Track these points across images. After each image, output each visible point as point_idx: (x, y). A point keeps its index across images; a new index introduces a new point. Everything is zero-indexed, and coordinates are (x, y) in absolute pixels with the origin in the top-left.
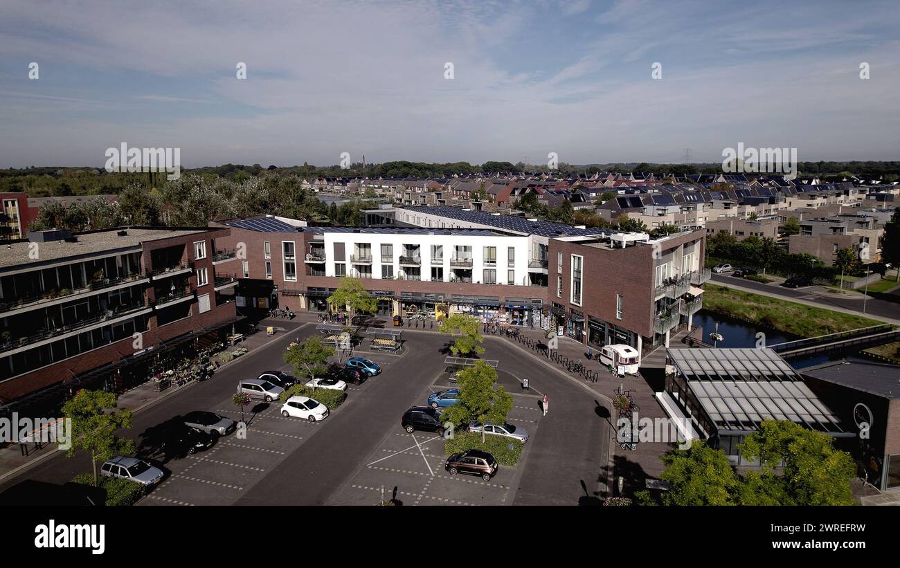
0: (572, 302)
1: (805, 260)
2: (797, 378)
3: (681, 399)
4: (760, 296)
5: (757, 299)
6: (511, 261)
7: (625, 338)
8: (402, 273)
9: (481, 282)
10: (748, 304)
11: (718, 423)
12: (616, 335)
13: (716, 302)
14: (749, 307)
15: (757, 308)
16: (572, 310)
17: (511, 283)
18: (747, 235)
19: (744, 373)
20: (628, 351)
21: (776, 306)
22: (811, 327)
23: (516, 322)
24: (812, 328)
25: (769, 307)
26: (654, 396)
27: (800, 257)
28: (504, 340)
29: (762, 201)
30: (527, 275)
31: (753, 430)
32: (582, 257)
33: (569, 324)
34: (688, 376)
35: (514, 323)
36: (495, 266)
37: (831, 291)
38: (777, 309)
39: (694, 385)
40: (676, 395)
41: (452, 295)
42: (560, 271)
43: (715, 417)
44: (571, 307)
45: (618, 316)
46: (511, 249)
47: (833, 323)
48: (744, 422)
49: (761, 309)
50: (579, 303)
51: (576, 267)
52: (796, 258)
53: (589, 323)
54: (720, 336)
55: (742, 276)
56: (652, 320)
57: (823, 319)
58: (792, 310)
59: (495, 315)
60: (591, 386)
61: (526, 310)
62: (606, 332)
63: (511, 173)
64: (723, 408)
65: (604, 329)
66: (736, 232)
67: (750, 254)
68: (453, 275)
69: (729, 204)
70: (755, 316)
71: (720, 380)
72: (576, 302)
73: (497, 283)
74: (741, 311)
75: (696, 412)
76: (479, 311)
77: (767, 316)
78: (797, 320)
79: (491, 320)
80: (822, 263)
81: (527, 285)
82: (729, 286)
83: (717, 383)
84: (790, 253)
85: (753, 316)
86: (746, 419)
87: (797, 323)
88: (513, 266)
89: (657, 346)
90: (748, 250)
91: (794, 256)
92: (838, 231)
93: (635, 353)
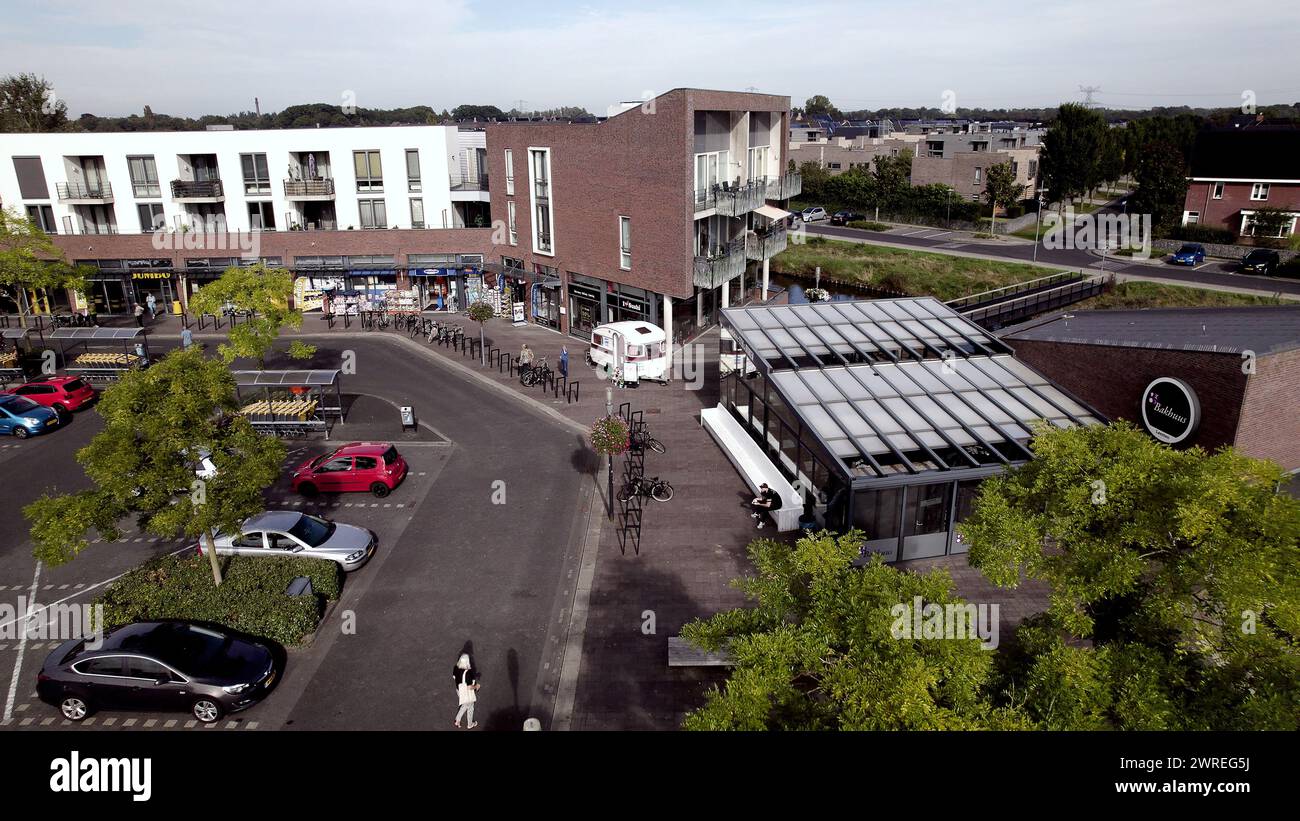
0: (535, 250)
1: (936, 195)
2: (997, 348)
3: (755, 420)
4: (874, 247)
5: (871, 251)
6: (414, 180)
7: (638, 308)
8: (186, 219)
9: (357, 227)
10: (858, 259)
11: (849, 461)
12: (621, 305)
13: (805, 261)
14: (860, 263)
15: (873, 264)
16: (538, 266)
17: (418, 225)
18: (845, 168)
19: (889, 346)
20: (643, 331)
21: (903, 260)
22: (960, 286)
23: (436, 306)
24: (963, 288)
25: (892, 261)
26: (698, 418)
27: (929, 190)
28: (401, 339)
29: (861, 132)
30: (449, 207)
31: (930, 470)
32: (548, 150)
33: (535, 294)
34: (769, 360)
35: (433, 307)
36: (382, 192)
37: (977, 236)
38: (905, 262)
39: (785, 379)
40: (744, 410)
41: (297, 258)
42: (510, 190)
43: (840, 449)
44: (535, 260)
45: (624, 264)
46: (411, 153)
47: (993, 277)
48: (908, 454)
49: (879, 264)
50: (549, 250)
51: (539, 176)
52: (923, 192)
53: (571, 289)
54: (825, 292)
55: (843, 224)
56: (689, 261)
57: (978, 272)
58: (928, 264)
59: (390, 293)
60: (562, 410)
61: (452, 278)
62: (604, 301)
63: (494, 119)
64: (856, 426)
65: (598, 296)
66: (830, 166)
67: (853, 192)
68: (296, 217)
69: (815, 133)
70: (871, 275)
71: (842, 363)
72: (544, 250)
73: (390, 227)
74: (847, 271)
75: (790, 444)
76: (357, 288)
77: (892, 274)
78: (938, 277)
79: (383, 304)
80: (960, 198)
81: (450, 226)
82: (825, 236)
83: (835, 371)
84: (913, 185)
85: (867, 277)
86: (910, 445)
87: (939, 282)
88: (419, 191)
89: (706, 326)
90: (849, 185)
91: (920, 188)
92: (980, 147)
93: (656, 334)
